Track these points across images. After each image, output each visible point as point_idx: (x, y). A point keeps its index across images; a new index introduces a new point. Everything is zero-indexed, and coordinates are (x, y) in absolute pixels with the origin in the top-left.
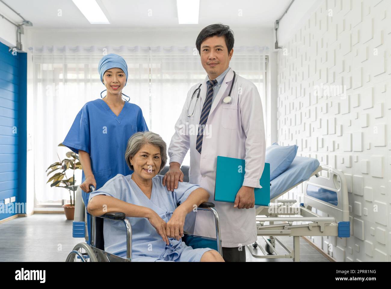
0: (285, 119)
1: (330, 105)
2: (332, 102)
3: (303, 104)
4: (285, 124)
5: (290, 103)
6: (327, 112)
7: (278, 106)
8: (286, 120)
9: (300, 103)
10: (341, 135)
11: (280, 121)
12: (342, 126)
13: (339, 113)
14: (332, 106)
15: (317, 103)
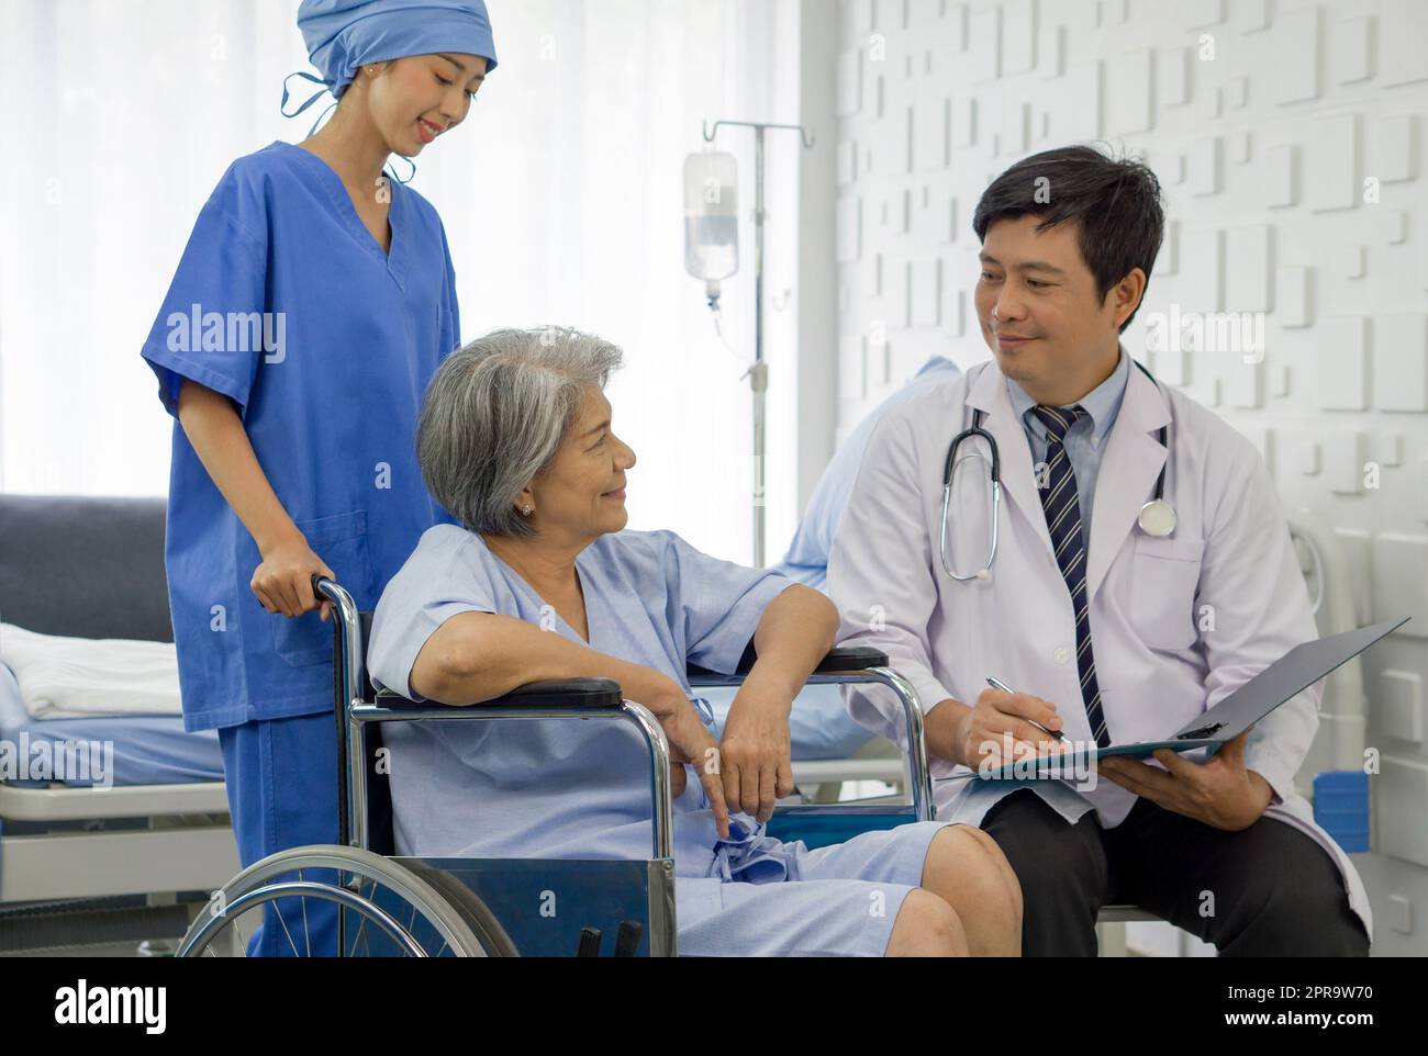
0: (907, 195)
1: (1236, 151)
2: (1249, 139)
3: (1046, 118)
4: (907, 226)
5: (948, 105)
6: (1219, 188)
7: (849, 103)
8: (917, 202)
9: (1027, 110)
10: (1308, 325)
11: (860, 203)
12: (1311, 276)
13: (1294, 203)
14: (1248, 160)
15: (1152, 127)
